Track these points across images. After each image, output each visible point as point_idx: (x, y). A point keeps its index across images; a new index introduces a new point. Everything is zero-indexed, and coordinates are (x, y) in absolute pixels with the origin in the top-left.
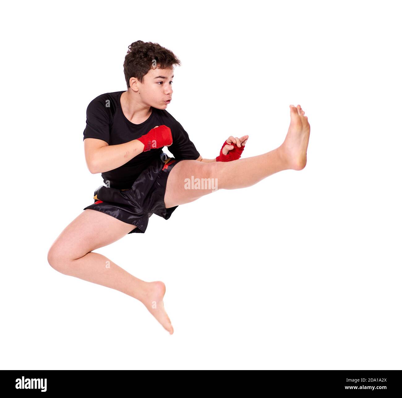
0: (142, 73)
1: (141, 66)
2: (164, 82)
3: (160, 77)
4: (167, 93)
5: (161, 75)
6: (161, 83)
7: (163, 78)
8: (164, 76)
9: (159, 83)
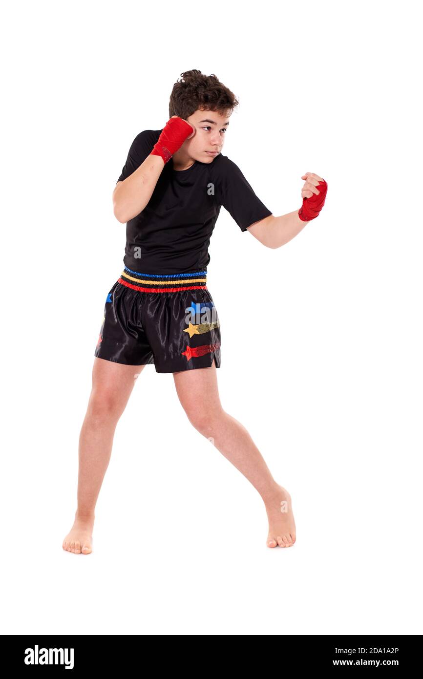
0: (187, 113)
1: (188, 103)
2: (213, 129)
3: (207, 121)
4: (214, 143)
5: (209, 119)
6: (209, 128)
7: (212, 122)
8: (213, 121)
9: (206, 129)
